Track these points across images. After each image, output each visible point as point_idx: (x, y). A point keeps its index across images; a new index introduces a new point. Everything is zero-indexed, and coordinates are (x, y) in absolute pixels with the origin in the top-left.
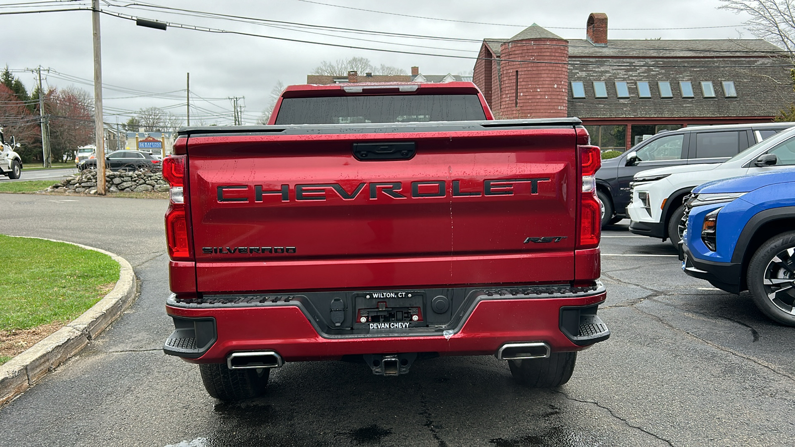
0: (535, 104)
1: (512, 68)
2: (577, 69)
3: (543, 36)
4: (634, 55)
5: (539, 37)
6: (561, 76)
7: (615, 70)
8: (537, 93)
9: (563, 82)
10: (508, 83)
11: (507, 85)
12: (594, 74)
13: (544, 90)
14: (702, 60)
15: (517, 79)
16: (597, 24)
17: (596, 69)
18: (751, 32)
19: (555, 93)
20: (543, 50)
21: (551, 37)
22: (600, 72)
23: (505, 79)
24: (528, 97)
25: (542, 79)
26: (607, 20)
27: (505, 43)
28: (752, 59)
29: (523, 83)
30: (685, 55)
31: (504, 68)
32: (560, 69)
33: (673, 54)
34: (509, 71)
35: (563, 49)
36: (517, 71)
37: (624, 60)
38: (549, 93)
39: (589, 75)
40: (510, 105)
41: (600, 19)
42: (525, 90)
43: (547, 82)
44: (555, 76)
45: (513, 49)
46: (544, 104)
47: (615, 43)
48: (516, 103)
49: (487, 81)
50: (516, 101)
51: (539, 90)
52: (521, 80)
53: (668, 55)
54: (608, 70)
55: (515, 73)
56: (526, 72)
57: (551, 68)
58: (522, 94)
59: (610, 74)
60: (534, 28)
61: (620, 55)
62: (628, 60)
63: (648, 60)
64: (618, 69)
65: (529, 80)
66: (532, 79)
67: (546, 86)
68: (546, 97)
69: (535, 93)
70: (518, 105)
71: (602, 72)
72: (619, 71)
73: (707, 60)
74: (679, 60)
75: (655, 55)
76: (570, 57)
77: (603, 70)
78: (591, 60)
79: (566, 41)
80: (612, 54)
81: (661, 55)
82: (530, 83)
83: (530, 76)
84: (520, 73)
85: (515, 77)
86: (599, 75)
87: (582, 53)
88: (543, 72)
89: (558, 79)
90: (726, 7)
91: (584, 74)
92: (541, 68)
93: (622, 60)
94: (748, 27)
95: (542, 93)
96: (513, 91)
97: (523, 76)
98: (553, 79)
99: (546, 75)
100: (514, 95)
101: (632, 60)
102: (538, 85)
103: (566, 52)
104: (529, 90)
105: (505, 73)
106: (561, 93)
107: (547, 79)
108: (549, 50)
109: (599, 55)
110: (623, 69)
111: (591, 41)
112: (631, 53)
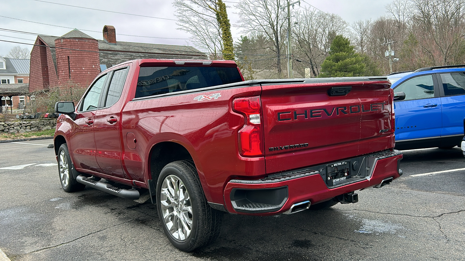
0: (82, 77)
1: (65, 55)
2: (101, 57)
3: (83, 36)
4: (133, 51)
5: (80, 37)
6: (96, 61)
7: (123, 58)
8: (83, 70)
9: (97, 64)
10: (62, 64)
11: (62, 65)
12: (112, 60)
13: (87, 68)
14: (167, 55)
15: (69, 62)
16: (109, 32)
17: (113, 58)
18: (193, 42)
19: (94, 71)
20: (84, 45)
21: (88, 37)
22: (115, 60)
23: (60, 61)
24: (77, 73)
25: (85, 62)
26: (115, 30)
27: (59, 39)
28: (190, 56)
29: (73, 64)
30: (159, 52)
31: (59, 55)
32: (95, 56)
33: (152, 51)
34: (63, 57)
35: (96, 45)
36: (68, 57)
37: (128, 53)
38: (90, 71)
39: (109, 61)
40: (66, 77)
41: (111, 29)
42: (75, 68)
43: (88, 64)
44: (93, 60)
45: (65, 43)
46: (87, 77)
47: (121, 44)
48: (70, 76)
49: (42, 62)
50: (69, 75)
51: (84, 69)
52: (72, 62)
53: (150, 52)
54: (120, 58)
55: (67, 58)
56: (75, 58)
57: (90, 56)
58: (73, 71)
59: (121, 61)
60: (76, 31)
61: (125, 50)
62: (130, 53)
63: (140, 54)
64: (125, 58)
65: (76, 62)
66: (79, 62)
67: (88, 66)
68: (89, 73)
69: (81, 70)
70: (71, 77)
71: (116, 59)
72: (125, 59)
73: (169, 55)
74: (156, 55)
75: (143, 51)
76: (100, 50)
77: (116, 58)
78: (109, 52)
79: (97, 40)
80: (120, 50)
81: (147, 51)
82: (77, 64)
83: (77, 60)
84: (70, 58)
85: (67, 60)
86: (115, 61)
87: (103, 48)
88: (86, 58)
89: (95, 62)
90: (181, 29)
91: (106, 60)
92: (84, 56)
93: (126, 53)
94: (191, 40)
95: (86, 70)
96: (67, 69)
97: (72, 60)
98: (92, 62)
99: (87, 60)
100: (68, 71)
101: (132, 54)
102: (83, 65)
103: (97, 47)
104: (77, 68)
105: (60, 57)
106: (97, 71)
107: (88, 62)
108: (88, 45)
109: (113, 49)
110: (128, 58)
111: (106, 41)
112: (131, 50)
